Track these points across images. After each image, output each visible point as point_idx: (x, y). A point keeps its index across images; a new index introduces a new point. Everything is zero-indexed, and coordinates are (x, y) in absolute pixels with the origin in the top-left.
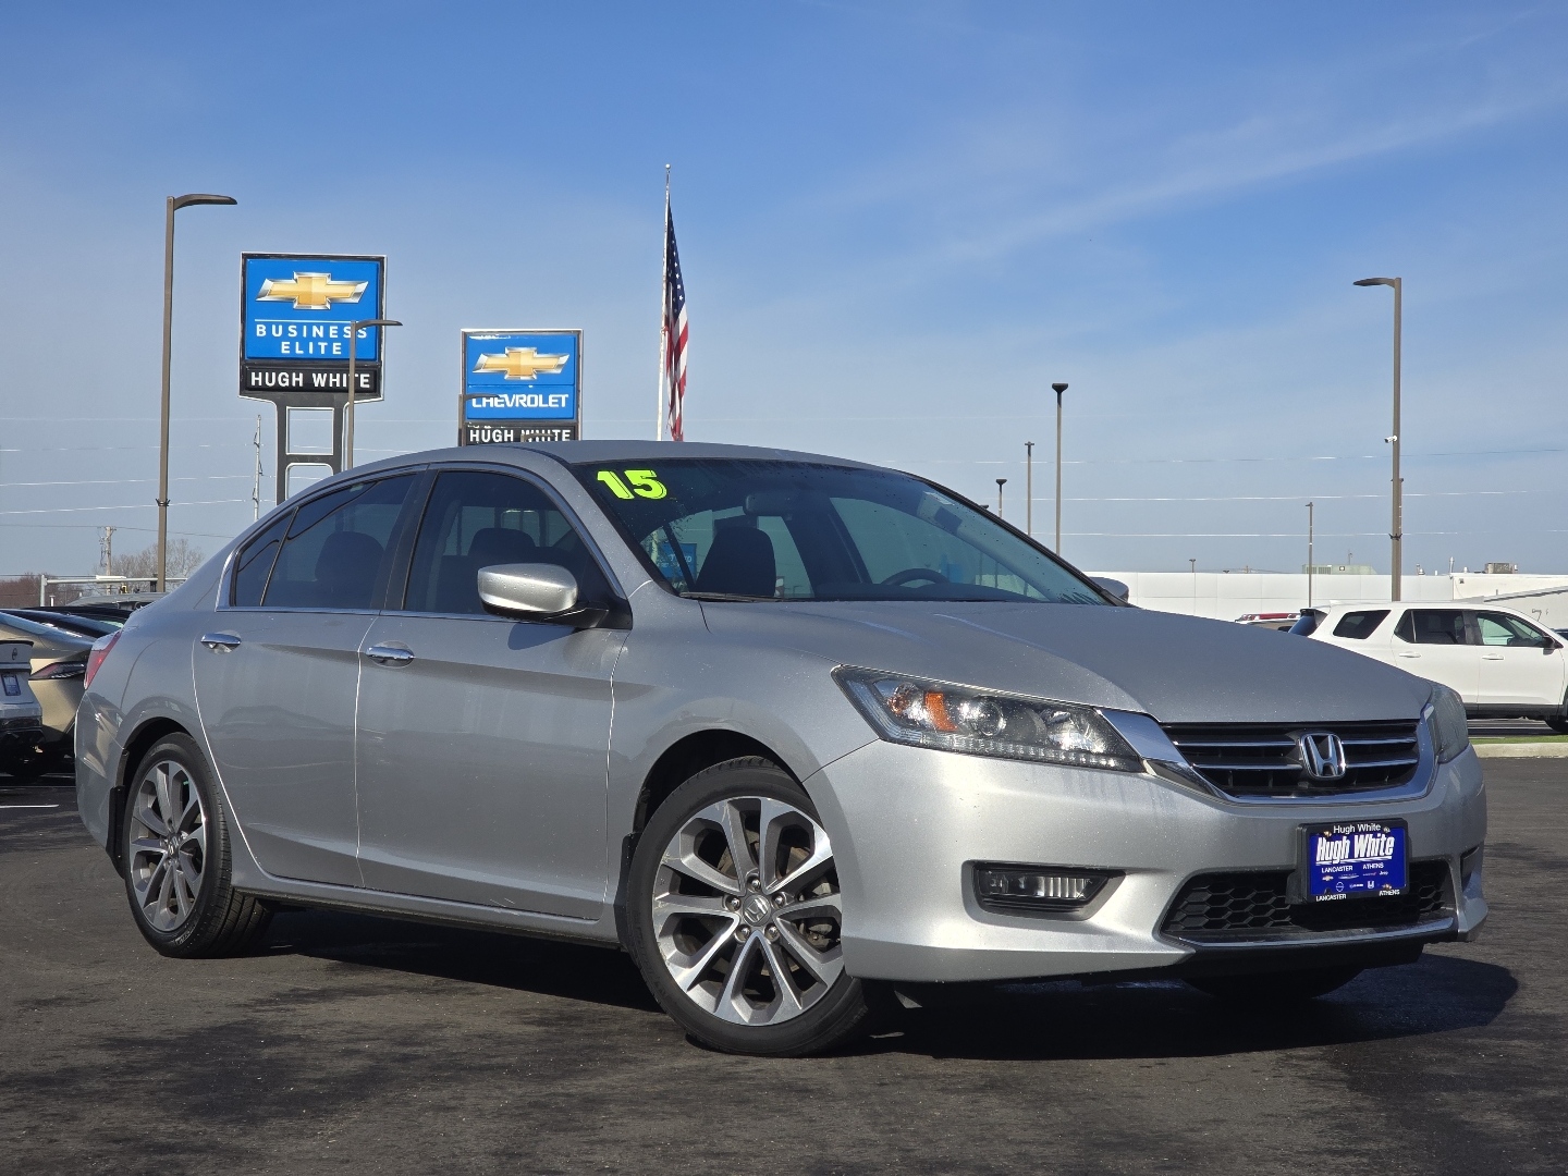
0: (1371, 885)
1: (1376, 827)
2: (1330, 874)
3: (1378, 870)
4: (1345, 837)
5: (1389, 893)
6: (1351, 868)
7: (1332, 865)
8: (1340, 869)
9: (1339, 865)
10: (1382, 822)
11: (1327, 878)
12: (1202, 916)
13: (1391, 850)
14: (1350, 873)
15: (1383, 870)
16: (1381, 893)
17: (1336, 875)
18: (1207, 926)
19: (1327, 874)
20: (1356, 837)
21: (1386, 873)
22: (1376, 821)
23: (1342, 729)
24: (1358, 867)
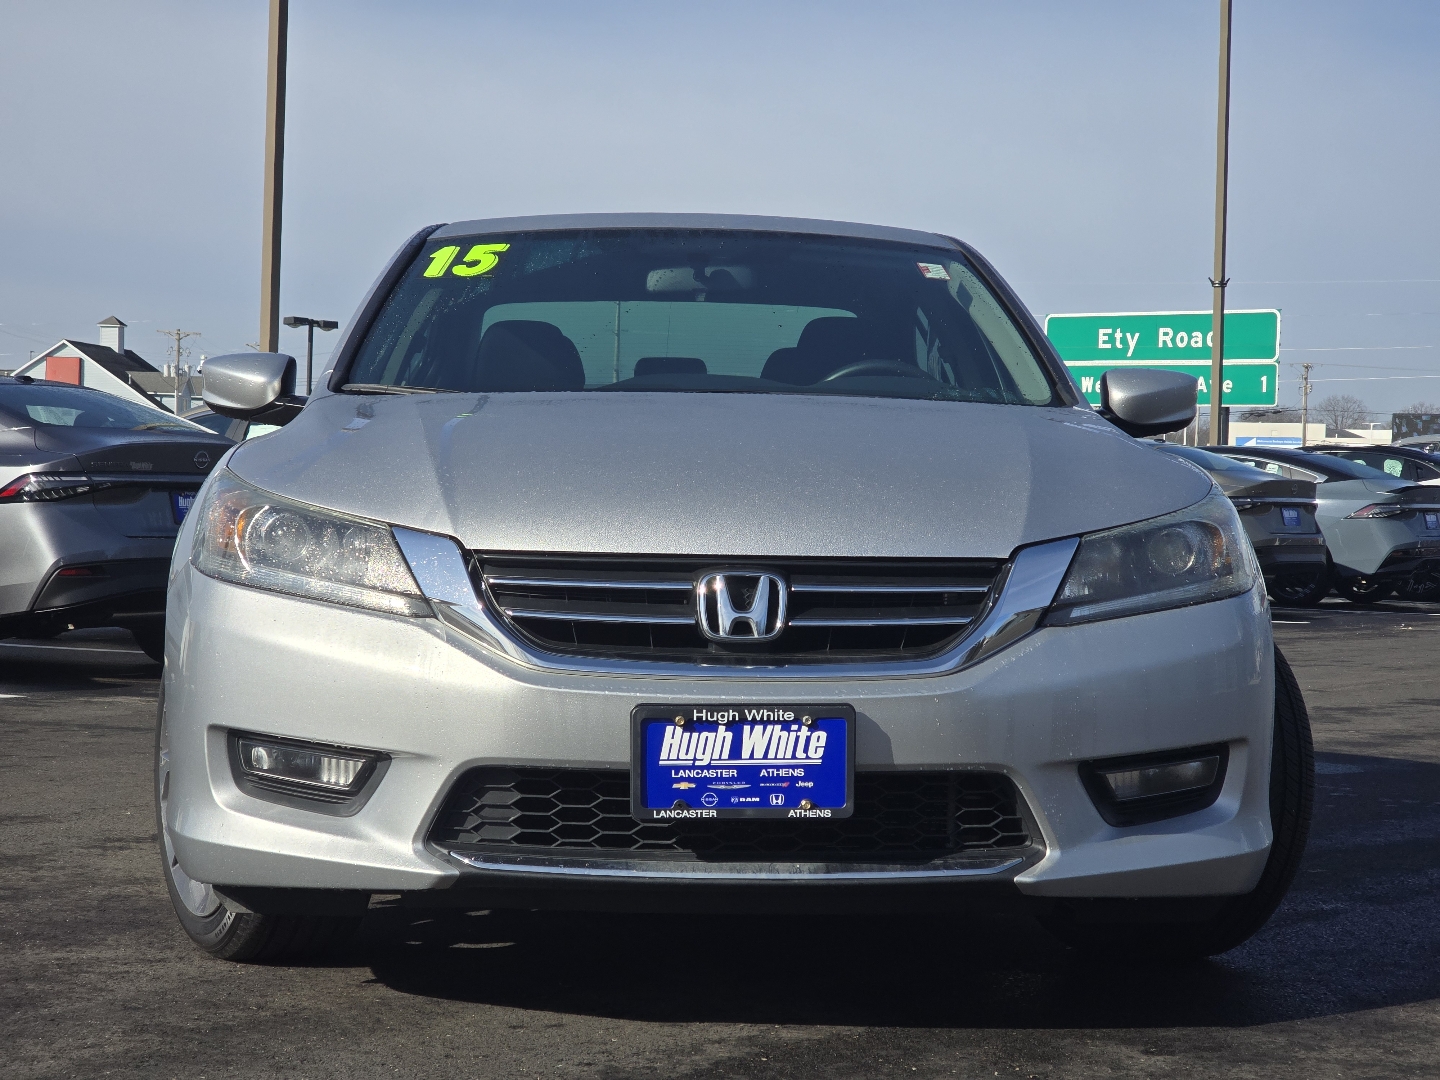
0: (777, 800)
1: (790, 716)
2: (689, 780)
3: (795, 779)
4: (722, 729)
5: (811, 814)
6: (735, 773)
7: (693, 767)
8: (712, 774)
9: (709, 767)
10: (799, 709)
11: (683, 786)
12: (509, 825)
13: (821, 752)
14: (732, 779)
15: (803, 779)
16: (792, 813)
17: (703, 783)
18: (517, 839)
19: (682, 779)
20: (747, 728)
21: (811, 784)
22: (786, 707)
23: (788, 568)
24: (749, 773)
